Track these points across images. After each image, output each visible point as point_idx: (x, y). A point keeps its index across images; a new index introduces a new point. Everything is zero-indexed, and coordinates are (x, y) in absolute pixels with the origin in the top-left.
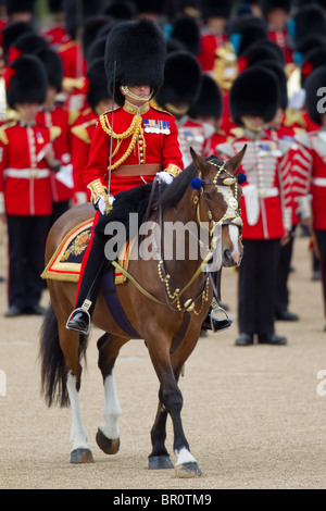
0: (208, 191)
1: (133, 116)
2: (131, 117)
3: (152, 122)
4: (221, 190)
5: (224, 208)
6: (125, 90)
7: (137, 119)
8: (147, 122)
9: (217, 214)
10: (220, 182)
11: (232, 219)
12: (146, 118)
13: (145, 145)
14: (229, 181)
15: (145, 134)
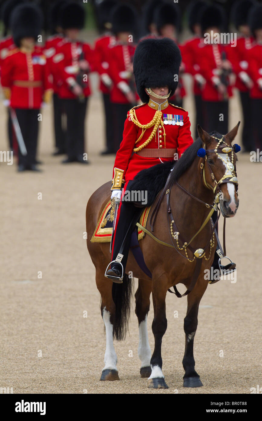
0: (211, 157)
1: (155, 111)
2: (153, 111)
3: (170, 116)
4: (220, 156)
5: (223, 170)
6: (149, 92)
7: (158, 114)
8: (166, 116)
9: (218, 175)
10: (220, 151)
11: (230, 178)
12: (165, 113)
13: (165, 134)
14: (227, 149)
15: (164, 125)
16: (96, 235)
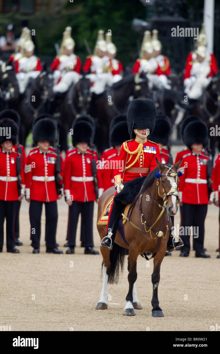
0: (164, 179)
1: (139, 144)
2: (138, 144)
3: (148, 147)
4: (169, 178)
5: (170, 187)
6: (136, 131)
7: (141, 146)
8: (145, 147)
9: (167, 190)
10: (169, 175)
11: (173, 192)
12: (145, 145)
13: (144, 158)
14: (173, 174)
15: (144, 153)
16: (101, 221)
